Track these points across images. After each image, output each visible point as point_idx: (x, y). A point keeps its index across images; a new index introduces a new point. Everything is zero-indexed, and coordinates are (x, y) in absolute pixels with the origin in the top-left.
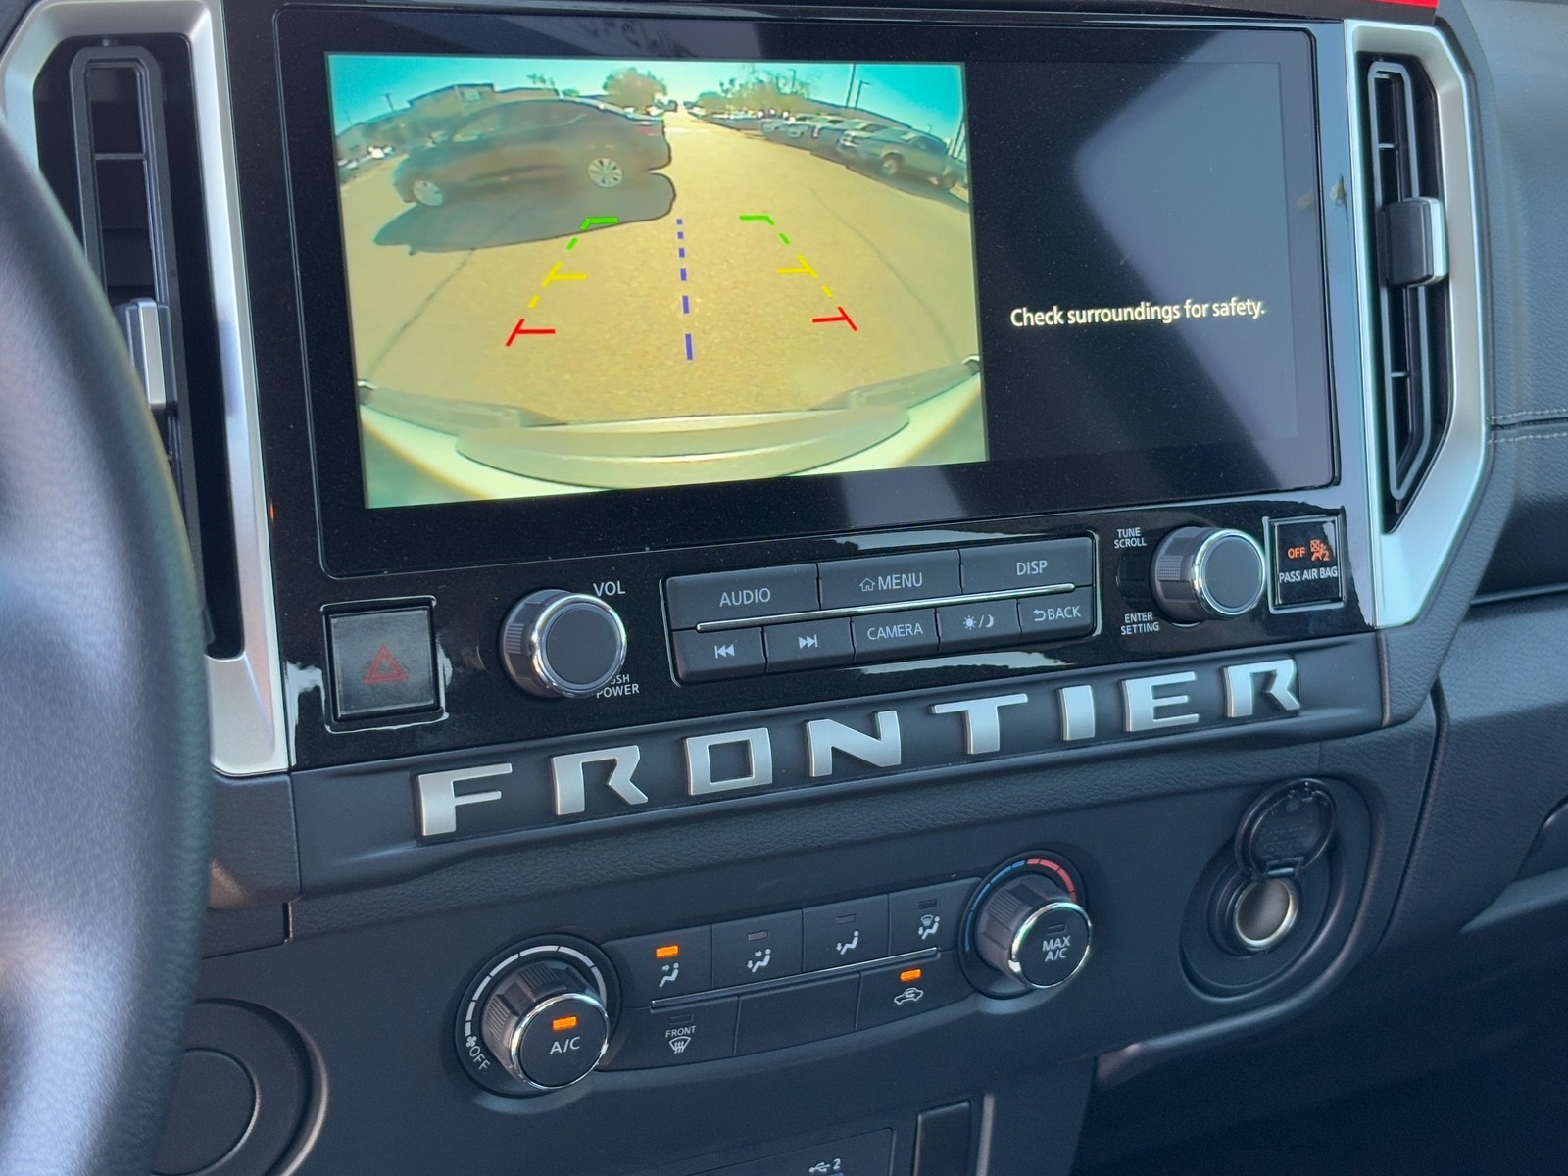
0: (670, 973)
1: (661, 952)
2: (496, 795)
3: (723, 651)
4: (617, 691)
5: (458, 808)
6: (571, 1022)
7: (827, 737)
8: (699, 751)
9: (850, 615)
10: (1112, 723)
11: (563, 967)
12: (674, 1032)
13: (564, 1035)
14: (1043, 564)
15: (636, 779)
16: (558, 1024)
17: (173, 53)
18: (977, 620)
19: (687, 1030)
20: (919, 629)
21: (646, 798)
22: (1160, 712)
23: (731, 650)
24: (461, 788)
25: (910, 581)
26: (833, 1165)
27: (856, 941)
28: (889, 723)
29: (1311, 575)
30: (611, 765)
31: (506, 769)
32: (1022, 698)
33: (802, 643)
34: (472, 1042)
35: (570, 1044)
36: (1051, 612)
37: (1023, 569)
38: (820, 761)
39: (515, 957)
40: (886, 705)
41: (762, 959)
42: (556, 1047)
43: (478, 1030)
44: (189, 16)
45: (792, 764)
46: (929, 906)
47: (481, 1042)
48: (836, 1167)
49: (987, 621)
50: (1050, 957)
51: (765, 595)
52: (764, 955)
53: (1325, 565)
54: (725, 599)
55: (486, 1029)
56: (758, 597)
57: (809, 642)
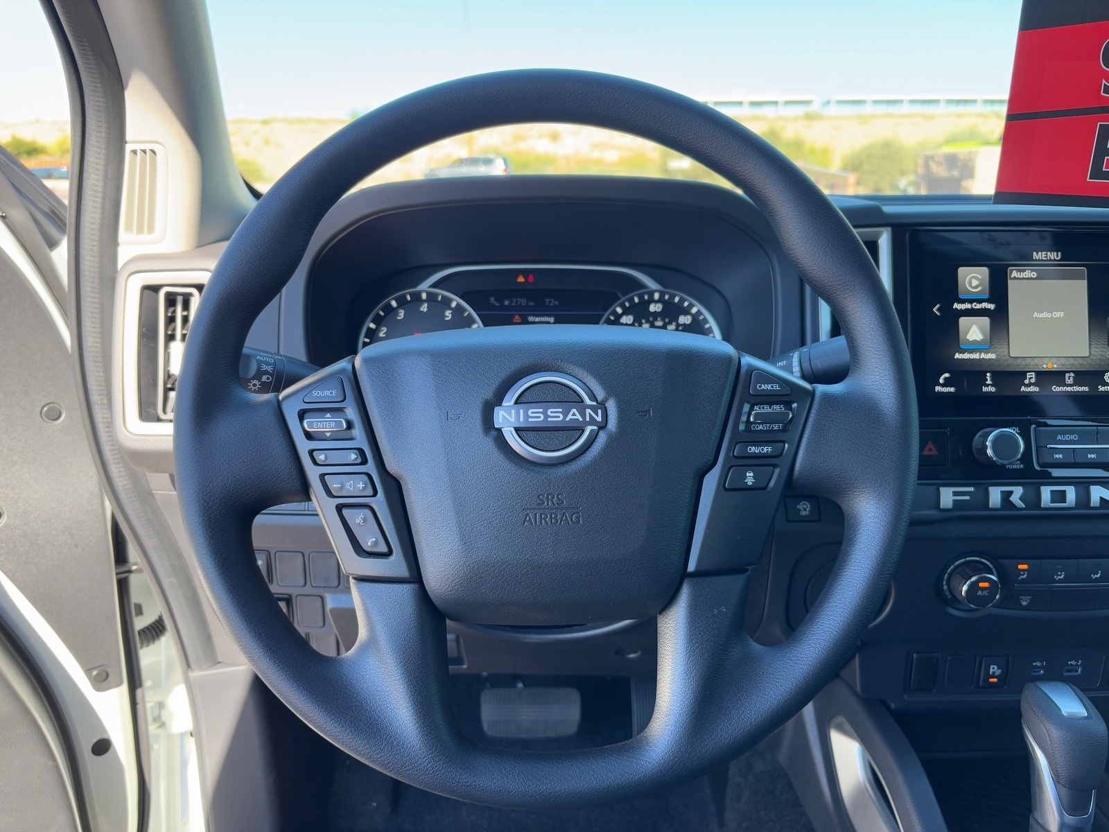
0: (1023, 575)
1: (1020, 567)
2: (968, 498)
3: (1057, 456)
4: (1015, 467)
5: (954, 501)
6: (986, 585)
7: (1098, 492)
8: (1046, 492)
11: (982, 566)
12: (1023, 597)
13: (983, 589)
15: (1021, 499)
16: (981, 585)
19: (1028, 597)
21: (1024, 506)
23: (1061, 456)
24: (955, 494)
26: (1078, 662)
27: (1099, 575)
30: (1011, 493)
31: (972, 489)
33: (1089, 456)
34: (945, 587)
35: (985, 593)
38: (1095, 501)
39: (963, 560)
41: (1060, 576)
42: (980, 593)
43: (948, 584)
44: (878, 235)
45: (1083, 501)
47: (949, 588)
48: (1079, 664)
51: (1075, 437)
52: (1062, 574)
54: (1059, 437)
55: (951, 583)
56: (1072, 437)
57: (1093, 456)
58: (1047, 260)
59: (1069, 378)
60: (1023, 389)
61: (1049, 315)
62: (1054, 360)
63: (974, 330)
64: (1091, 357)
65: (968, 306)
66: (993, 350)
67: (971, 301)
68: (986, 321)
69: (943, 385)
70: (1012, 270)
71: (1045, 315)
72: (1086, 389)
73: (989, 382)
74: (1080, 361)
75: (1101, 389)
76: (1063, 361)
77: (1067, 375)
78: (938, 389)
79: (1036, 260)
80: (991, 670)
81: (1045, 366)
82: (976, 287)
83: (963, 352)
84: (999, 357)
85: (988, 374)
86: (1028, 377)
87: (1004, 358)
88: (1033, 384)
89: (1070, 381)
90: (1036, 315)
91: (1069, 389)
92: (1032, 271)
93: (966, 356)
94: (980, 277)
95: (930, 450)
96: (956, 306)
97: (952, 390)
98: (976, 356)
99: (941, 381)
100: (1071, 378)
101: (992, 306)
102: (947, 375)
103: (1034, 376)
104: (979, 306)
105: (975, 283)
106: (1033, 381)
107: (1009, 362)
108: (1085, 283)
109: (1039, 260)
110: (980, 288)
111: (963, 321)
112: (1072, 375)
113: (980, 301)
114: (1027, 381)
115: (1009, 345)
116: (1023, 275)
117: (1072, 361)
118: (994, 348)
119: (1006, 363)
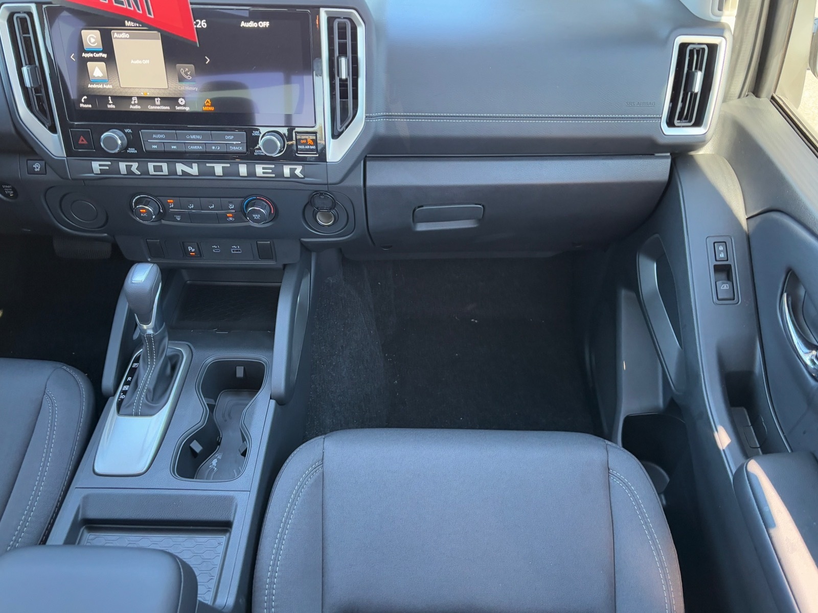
0: (171, 205)
1: (169, 201)
2: (108, 168)
3: (154, 147)
4: (132, 152)
6: (144, 211)
7: (180, 167)
8: (151, 166)
9: (185, 143)
10: (251, 173)
11: (149, 200)
12: (176, 216)
13: (143, 213)
14: (232, 137)
15: (137, 169)
16: (141, 211)
17: (30, 14)
18: (215, 147)
19: (179, 216)
20: (201, 147)
21: (140, 173)
22: (264, 173)
23: (156, 147)
24: (101, 165)
25: (198, 137)
27: (214, 206)
28: (195, 166)
29: (308, 147)
30: (131, 166)
31: (108, 163)
32: (229, 165)
33: (173, 147)
35: (145, 215)
36: (234, 147)
37: (227, 137)
38: (179, 172)
40: (195, 162)
41: (191, 206)
42: (142, 215)
45: (173, 172)
46: (231, 202)
48: (239, 247)
49: (218, 148)
50: (255, 218)
51: (164, 136)
53: (312, 145)
54: (154, 136)
56: (161, 136)
57: (175, 147)
58: (135, 27)
59: (158, 101)
60: (131, 107)
61: (140, 62)
62: (147, 90)
63: (97, 70)
64: (169, 89)
65: (91, 55)
66: (110, 83)
67: (92, 52)
68: (103, 64)
69: (84, 103)
70: (114, 33)
71: (138, 62)
72: (168, 108)
73: (111, 102)
74: (163, 91)
75: (178, 108)
76: (153, 91)
77: (156, 99)
78: (82, 105)
79: (127, 26)
80: (189, 249)
81: (142, 94)
82: (94, 43)
83: (93, 83)
84: (115, 87)
85: (110, 98)
86: (133, 100)
87: (117, 88)
88: (137, 104)
89: (158, 103)
90: (132, 62)
91: (158, 108)
92: (126, 33)
93: (95, 86)
94: (95, 37)
95: (82, 141)
96: (84, 55)
97: (90, 106)
98: (100, 86)
99: (83, 101)
100: (159, 101)
101: (105, 56)
102: (85, 97)
103: (136, 99)
104: (97, 55)
105: (93, 40)
106: (136, 102)
107: (121, 90)
108: (160, 42)
109: (129, 26)
110: (96, 44)
111: (89, 64)
112: (159, 99)
113: (98, 52)
114: (133, 102)
115: (119, 80)
116: (121, 36)
117: (158, 91)
118: (111, 82)
119: (119, 91)
